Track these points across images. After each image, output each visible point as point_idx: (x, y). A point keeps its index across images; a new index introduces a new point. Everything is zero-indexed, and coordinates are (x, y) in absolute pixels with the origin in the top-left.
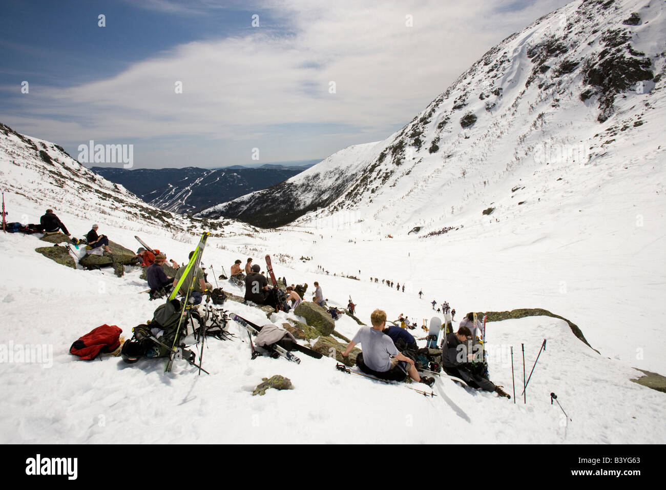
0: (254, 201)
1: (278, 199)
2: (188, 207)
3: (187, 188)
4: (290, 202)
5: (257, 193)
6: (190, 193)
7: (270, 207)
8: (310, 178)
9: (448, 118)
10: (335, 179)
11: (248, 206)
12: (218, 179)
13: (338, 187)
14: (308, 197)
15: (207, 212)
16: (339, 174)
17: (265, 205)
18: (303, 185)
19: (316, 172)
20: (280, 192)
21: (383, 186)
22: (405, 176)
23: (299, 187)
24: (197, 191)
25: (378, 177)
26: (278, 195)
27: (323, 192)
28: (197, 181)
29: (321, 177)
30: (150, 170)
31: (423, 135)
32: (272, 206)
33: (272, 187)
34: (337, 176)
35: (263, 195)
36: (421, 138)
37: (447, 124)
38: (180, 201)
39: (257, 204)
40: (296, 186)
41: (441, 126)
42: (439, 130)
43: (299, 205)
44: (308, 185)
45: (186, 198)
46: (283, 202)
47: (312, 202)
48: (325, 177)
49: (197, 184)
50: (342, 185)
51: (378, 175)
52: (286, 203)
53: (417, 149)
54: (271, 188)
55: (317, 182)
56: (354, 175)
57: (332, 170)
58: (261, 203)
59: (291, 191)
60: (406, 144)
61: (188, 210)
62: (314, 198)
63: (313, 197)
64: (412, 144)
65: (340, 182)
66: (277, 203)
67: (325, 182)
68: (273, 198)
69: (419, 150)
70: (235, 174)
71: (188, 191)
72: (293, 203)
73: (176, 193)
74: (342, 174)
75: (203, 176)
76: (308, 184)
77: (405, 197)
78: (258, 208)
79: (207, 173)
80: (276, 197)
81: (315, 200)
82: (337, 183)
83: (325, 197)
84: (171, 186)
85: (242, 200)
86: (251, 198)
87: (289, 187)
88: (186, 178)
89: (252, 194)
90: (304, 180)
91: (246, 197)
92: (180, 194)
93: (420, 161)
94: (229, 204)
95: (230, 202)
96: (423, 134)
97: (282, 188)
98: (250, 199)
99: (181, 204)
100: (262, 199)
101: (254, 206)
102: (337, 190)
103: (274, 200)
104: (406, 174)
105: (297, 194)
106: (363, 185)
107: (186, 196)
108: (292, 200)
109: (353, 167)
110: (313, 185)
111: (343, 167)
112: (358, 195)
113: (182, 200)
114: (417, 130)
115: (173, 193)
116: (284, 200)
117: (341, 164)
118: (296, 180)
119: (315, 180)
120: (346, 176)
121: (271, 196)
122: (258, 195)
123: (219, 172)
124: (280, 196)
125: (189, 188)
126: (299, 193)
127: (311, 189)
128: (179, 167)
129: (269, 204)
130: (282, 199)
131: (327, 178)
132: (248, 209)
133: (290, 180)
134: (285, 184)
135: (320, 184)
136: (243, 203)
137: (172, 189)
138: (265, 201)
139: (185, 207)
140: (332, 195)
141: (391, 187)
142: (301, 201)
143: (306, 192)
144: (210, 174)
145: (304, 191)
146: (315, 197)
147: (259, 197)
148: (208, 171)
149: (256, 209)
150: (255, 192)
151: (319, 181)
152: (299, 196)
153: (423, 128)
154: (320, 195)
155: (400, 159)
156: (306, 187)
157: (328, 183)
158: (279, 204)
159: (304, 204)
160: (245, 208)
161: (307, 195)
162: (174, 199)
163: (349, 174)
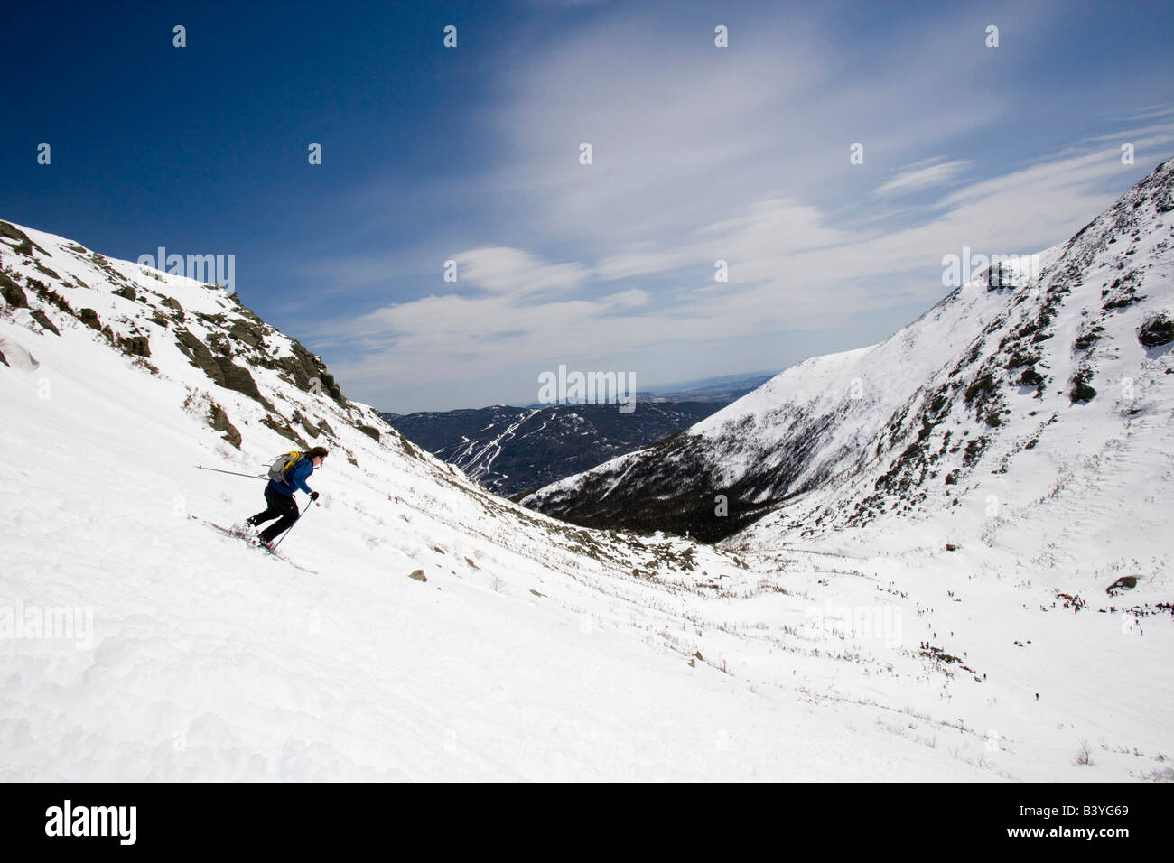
0: (631, 470)
1: (676, 467)
2: (495, 477)
3: (492, 443)
4: (702, 472)
5: (635, 456)
6: (498, 452)
7: (663, 483)
8: (736, 425)
9: (1101, 329)
10: (787, 426)
11: (620, 479)
12: (545, 424)
13: (797, 442)
14: (737, 463)
15: (547, 493)
16: (795, 416)
17: (654, 477)
18: (723, 439)
19: (746, 413)
20: (678, 453)
21: (973, 470)
22: (1024, 452)
23: (715, 443)
24: (510, 447)
25: (950, 447)
26: (676, 459)
27: (768, 453)
28: (509, 430)
29: (758, 421)
30: (433, 413)
31: (1042, 365)
32: (667, 481)
33: (662, 444)
34: (791, 420)
35: (647, 459)
36: (1038, 369)
37: (1099, 341)
38: (481, 466)
39: (637, 476)
40: (709, 442)
41: (1084, 344)
42: (1083, 354)
43: (720, 478)
44: (733, 440)
45: (491, 460)
46: (689, 473)
47: (747, 472)
48: (766, 421)
49: (509, 435)
50: (807, 438)
51: (946, 443)
52: (693, 474)
53: (1035, 393)
54: (660, 445)
55: (752, 433)
56: (827, 417)
57: (779, 409)
58: (643, 475)
59: (700, 451)
60: (1001, 381)
61: (495, 482)
62: (750, 466)
63: (748, 463)
64: (1017, 382)
65: (799, 431)
66: (675, 474)
67: (768, 432)
68: (666, 466)
69: (1040, 395)
70: (574, 415)
71: (494, 448)
72: (708, 473)
73: (475, 453)
74: (802, 415)
75: (517, 420)
76: (734, 436)
77: (1047, 501)
78: (640, 485)
79: (526, 415)
80: (671, 462)
81: (753, 468)
82: (795, 435)
83: (772, 462)
84: (467, 440)
85: (607, 469)
86: (623, 465)
87: (695, 443)
88: (491, 426)
89: (624, 457)
90: (724, 430)
91: (614, 464)
92: (481, 453)
93: (1053, 420)
94: (585, 477)
95: (586, 474)
96: (1042, 362)
97: (681, 445)
98: (623, 468)
99: (483, 470)
100: (644, 468)
101: (632, 479)
102: (797, 447)
103: (670, 469)
104: (1027, 448)
105: (713, 456)
106: (917, 465)
107: (491, 457)
108: (705, 469)
109: (822, 402)
110: (744, 439)
111: (801, 402)
112: (912, 487)
113: (485, 465)
114: (1021, 354)
115: (470, 453)
116: (689, 469)
117: (796, 395)
118: (708, 428)
119: (746, 428)
120: (811, 420)
121: (662, 461)
122: (636, 460)
123: (546, 411)
124: (681, 460)
125: (495, 442)
126: (718, 455)
127: (741, 448)
128: (479, 406)
129: (660, 475)
130: (684, 467)
131: (770, 425)
132: (622, 486)
133: (696, 430)
134: (686, 437)
135: (758, 437)
136: (608, 474)
137: (467, 446)
138: (652, 471)
139: (491, 476)
140: (788, 459)
141: (995, 472)
142: (723, 469)
143: (732, 453)
144: (530, 417)
145: (728, 451)
146: (751, 462)
147: (638, 464)
148: (526, 411)
149: (635, 485)
150: (630, 454)
151: (755, 430)
152: (719, 460)
153: (1036, 348)
154: (761, 459)
155: (998, 414)
156: (731, 444)
157: (774, 434)
158: (680, 477)
159: (732, 477)
160: (614, 483)
161: (735, 459)
162: (472, 462)
163: (817, 416)
